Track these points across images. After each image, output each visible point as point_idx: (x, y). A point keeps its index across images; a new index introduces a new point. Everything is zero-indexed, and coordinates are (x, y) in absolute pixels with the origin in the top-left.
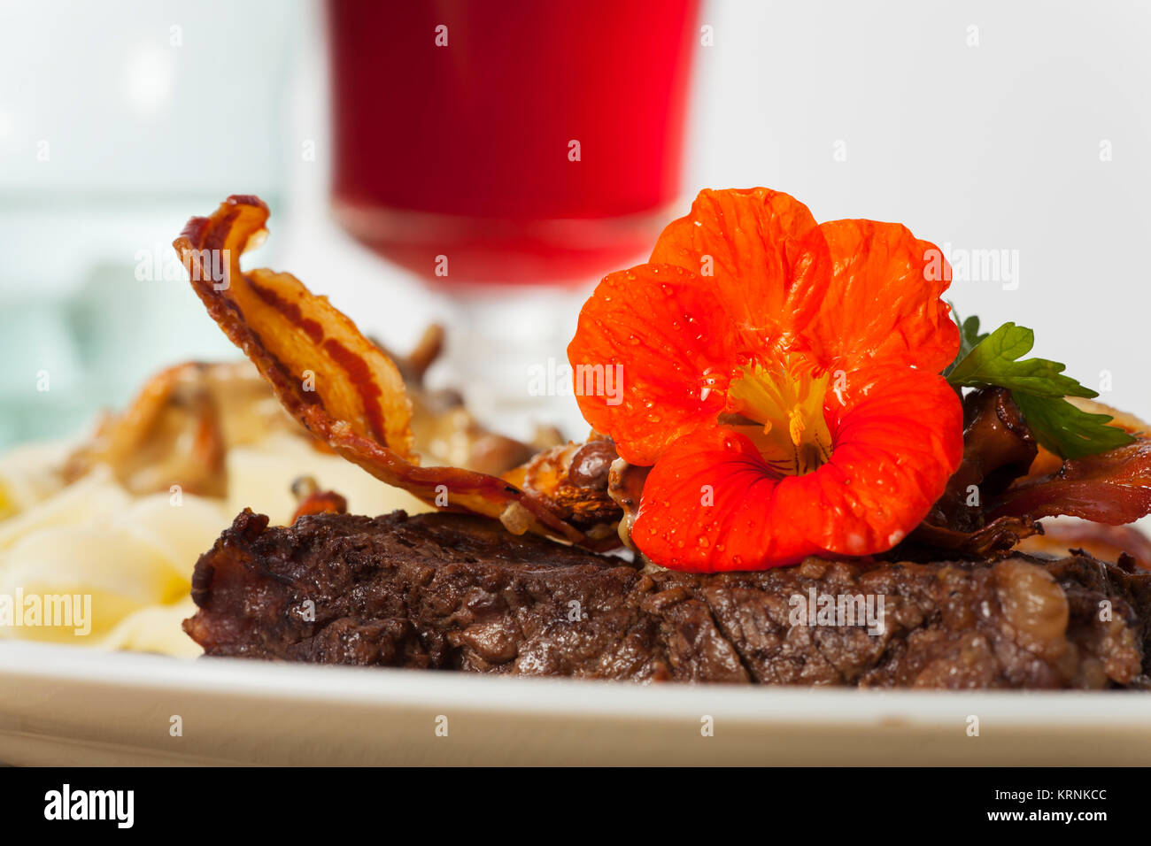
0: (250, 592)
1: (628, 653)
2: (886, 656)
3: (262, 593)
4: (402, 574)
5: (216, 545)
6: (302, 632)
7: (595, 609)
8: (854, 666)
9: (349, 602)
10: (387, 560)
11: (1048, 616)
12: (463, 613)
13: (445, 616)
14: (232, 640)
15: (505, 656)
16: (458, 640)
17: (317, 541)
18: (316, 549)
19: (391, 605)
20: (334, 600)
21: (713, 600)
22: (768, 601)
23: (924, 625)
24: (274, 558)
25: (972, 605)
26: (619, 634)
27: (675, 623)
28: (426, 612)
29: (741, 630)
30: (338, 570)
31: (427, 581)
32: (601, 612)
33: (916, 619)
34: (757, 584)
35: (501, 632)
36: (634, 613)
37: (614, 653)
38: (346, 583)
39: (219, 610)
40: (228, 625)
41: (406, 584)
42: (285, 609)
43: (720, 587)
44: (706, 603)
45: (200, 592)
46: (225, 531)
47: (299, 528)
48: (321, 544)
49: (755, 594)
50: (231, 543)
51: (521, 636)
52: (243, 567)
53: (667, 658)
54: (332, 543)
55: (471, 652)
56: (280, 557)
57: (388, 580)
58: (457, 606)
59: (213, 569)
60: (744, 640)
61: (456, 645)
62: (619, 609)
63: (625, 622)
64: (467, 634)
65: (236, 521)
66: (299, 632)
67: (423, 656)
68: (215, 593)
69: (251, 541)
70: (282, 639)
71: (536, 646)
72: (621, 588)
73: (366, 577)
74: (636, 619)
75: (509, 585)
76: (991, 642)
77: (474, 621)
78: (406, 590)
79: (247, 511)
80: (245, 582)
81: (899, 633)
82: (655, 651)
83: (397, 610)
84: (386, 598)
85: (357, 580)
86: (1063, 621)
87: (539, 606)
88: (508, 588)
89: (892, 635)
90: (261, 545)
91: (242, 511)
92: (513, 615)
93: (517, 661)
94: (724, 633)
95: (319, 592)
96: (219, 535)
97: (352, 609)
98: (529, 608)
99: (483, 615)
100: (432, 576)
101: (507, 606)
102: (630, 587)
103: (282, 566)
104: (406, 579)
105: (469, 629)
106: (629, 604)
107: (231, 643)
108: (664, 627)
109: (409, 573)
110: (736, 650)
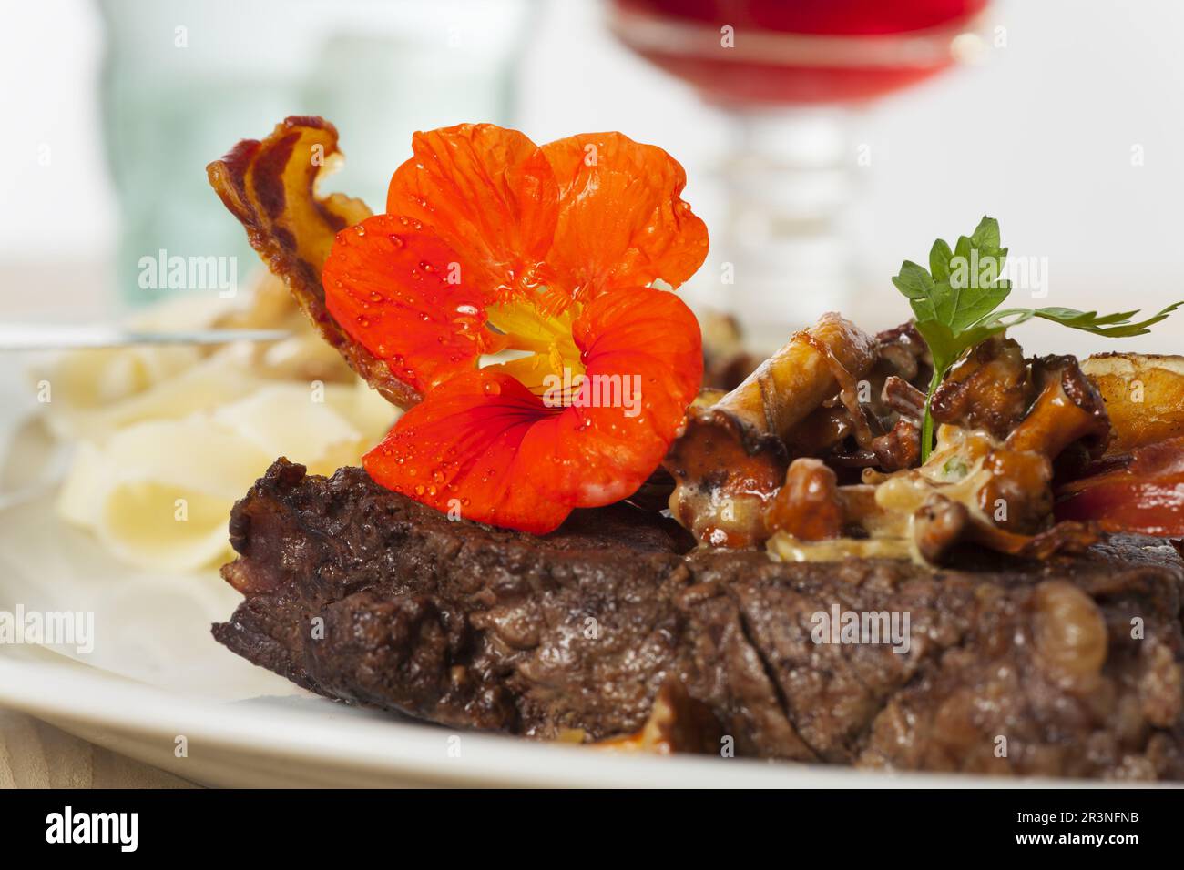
0: (289, 543)
1: (652, 651)
2: (917, 676)
3: (300, 544)
4: (429, 544)
5: (249, 494)
6: (334, 593)
7: (623, 600)
8: (884, 685)
9: (380, 567)
10: (416, 529)
11: (1084, 649)
12: (487, 593)
13: (470, 594)
14: (271, 591)
15: (528, 643)
16: (481, 622)
17: (351, 497)
18: (349, 507)
19: (421, 574)
20: (366, 562)
21: (745, 600)
22: (801, 605)
23: (961, 644)
24: (308, 512)
25: (1007, 630)
26: (644, 628)
27: (703, 622)
28: (453, 587)
29: (770, 635)
30: (369, 533)
31: (453, 556)
32: (629, 604)
33: (953, 637)
34: (793, 585)
35: (523, 618)
36: (664, 607)
37: (637, 650)
38: (377, 547)
39: (258, 558)
40: (268, 575)
41: (434, 557)
42: (317, 568)
43: (753, 586)
44: (738, 602)
45: (238, 538)
46: (260, 480)
47: (335, 483)
48: (356, 501)
49: (790, 595)
50: (266, 493)
51: (543, 623)
52: (280, 518)
53: (693, 658)
54: (364, 504)
55: (495, 636)
56: (316, 512)
57: (417, 548)
58: (480, 586)
59: (250, 518)
60: (772, 646)
61: (478, 628)
62: (648, 602)
63: (652, 616)
64: (489, 617)
65: (269, 471)
66: (331, 593)
67: (440, 639)
68: (254, 541)
69: (285, 491)
70: (315, 598)
71: (559, 636)
72: (653, 577)
73: (396, 543)
74: (664, 613)
75: (533, 568)
76: (1020, 674)
77: (498, 603)
78: (433, 561)
79: (282, 460)
80: (283, 532)
81: (934, 651)
82: (682, 650)
83: (426, 580)
84: (416, 567)
85: (387, 545)
86: (1098, 656)
87: (565, 591)
88: (532, 572)
89: (925, 654)
90: (296, 497)
91: (276, 460)
92: (538, 600)
93: (538, 650)
94: (750, 638)
95: (351, 554)
96: (253, 484)
97: (383, 574)
98: (555, 594)
99: (507, 598)
100: (459, 550)
101: (531, 590)
102: (664, 576)
103: (316, 521)
104: (433, 550)
105: (492, 611)
106: (661, 597)
107: (270, 594)
108: (694, 624)
109: (437, 544)
110: (762, 657)
